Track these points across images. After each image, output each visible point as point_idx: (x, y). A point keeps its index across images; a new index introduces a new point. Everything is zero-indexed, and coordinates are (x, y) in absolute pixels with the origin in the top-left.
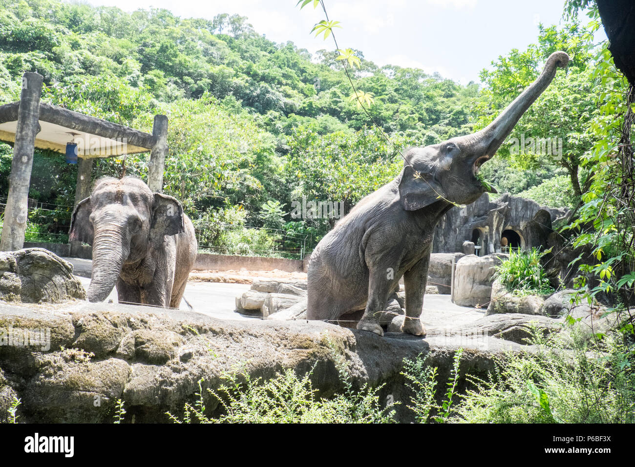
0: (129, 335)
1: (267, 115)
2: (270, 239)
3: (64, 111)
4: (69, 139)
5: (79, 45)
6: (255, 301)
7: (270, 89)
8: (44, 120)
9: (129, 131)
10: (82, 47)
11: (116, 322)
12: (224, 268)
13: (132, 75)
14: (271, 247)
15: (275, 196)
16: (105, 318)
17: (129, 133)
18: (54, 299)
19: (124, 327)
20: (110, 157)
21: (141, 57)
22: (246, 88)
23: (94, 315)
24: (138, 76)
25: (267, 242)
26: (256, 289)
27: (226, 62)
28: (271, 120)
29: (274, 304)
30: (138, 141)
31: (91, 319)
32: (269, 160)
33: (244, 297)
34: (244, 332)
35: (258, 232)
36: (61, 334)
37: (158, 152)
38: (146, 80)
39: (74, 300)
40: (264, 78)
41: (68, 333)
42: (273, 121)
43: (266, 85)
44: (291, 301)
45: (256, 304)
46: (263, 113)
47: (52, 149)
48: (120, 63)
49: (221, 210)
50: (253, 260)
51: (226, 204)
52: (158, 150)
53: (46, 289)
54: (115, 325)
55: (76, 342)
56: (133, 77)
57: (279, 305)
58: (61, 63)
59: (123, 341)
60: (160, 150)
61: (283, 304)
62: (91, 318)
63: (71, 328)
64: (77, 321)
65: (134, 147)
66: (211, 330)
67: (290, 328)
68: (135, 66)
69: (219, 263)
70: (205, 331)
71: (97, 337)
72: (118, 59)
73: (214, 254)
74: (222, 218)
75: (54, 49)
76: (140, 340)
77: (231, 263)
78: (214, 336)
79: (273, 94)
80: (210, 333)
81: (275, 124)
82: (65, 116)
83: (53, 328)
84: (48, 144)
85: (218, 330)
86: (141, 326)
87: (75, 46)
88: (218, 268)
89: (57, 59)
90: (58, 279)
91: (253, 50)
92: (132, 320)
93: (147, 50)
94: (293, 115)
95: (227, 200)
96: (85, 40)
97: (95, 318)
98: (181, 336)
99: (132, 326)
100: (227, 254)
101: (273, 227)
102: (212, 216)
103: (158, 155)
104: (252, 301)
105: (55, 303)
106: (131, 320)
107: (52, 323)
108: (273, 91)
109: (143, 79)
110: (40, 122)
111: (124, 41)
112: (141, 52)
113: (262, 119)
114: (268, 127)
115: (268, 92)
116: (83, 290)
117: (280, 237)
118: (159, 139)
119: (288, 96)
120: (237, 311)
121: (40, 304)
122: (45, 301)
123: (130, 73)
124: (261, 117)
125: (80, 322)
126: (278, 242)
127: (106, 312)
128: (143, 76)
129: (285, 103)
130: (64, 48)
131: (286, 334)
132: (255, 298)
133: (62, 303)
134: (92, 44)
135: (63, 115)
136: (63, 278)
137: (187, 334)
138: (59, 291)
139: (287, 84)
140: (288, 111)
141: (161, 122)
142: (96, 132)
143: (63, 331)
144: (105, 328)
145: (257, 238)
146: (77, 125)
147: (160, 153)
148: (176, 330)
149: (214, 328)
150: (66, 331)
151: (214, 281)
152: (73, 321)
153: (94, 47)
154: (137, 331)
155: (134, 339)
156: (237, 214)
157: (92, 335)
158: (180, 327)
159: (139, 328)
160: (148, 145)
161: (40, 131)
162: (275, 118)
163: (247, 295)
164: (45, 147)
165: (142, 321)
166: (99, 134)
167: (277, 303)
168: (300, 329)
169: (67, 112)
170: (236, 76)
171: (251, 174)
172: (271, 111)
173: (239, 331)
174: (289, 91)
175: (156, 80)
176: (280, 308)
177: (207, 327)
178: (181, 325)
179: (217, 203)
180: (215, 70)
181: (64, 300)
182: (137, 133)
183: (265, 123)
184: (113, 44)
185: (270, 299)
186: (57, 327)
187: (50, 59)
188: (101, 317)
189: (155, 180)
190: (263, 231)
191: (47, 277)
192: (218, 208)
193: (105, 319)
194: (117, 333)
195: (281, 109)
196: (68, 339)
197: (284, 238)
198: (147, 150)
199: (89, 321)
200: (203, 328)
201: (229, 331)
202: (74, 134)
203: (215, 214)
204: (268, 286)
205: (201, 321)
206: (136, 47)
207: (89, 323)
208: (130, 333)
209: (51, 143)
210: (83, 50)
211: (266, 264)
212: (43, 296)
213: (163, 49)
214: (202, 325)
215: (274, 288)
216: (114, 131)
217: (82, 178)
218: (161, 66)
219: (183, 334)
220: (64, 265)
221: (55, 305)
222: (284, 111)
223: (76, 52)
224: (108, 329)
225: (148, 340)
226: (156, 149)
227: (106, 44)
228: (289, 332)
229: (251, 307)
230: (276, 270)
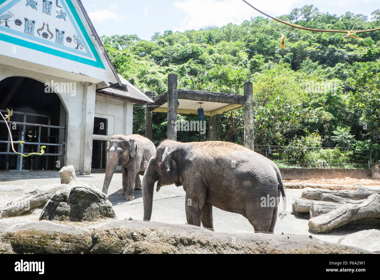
0: (131, 246)
1: (335, 67)
2: (343, 155)
3: (190, 91)
4: (198, 107)
5: (213, 51)
6: (304, 206)
7: (336, 49)
8: (181, 99)
9: (228, 96)
10: (215, 52)
11: (122, 235)
13: (243, 61)
14: (343, 161)
15: (345, 123)
16: (115, 232)
17: (229, 97)
18: (91, 218)
19: (128, 240)
20: (224, 113)
21: (248, 49)
22: (319, 52)
23: (107, 231)
24: (246, 61)
25: (341, 157)
26: (304, 197)
27: (302, 38)
28: (339, 70)
29: (315, 210)
30: (235, 101)
31: (104, 234)
32: (338, 98)
33: (296, 203)
34: (227, 244)
35: (332, 150)
36: (83, 244)
37: (248, 106)
38: (251, 62)
39: (105, 219)
40: (331, 42)
41: (87, 244)
42: (340, 70)
43: (333, 46)
44: (330, 207)
45: (305, 208)
46: (332, 66)
47: (193, 113)
48: (235, 56)
49: (303, 138)
50: (330, 171)
51: (306, 133)
52: (248, 105)
53: (86, 212)
54: (121, 238)
55: (92, 250)
56: (243, 62)
57: (319, 210)
58: (205, 64)
59: (125, 250)
60: (249, 104)
61: (323, 210)
62: (105, 233)
63: (90, 239)
64: (94, 235)
65: (235, 105)
66: (199, 242)
68: (244, 56)
69: (304, 174)
70: (194, 243)
71: (106, 247)
72: (234, 53)
73: (301, 168)
74: (304, 143)
75: (200, 57)
76: (138, 249)
77: (312, 174)
78: (201, 247)
79: (339, 52)
80: (198, 245)
81: (342, 72)
82: (191, 94)
83: (78, 240)
84: (191, 111)
85: (204, 242)
86: (141, 239)
87: (211, 53)
88: (303, 177)
89: (202, 62)
90: (94, 205)
91: (319, 25)
92: (135, 234)
93: (251, 44)
94: (356, 63)
95: (306, 130)
96: (215, 48)
97: (107, 233)
98: (173, 247)
99: (135, 239)
100: (311, 167)
101: (343, 146)
102: (297, 142)
103: (249, 108)
104: (302, 206)
105: (91, 221)
106: (134, 234)
107: (78, 237)
108: (339, 49)
109: (249, 62)
110: (179, 100)
111: (238, 42)
112: (247, 46)
113: (332, 70)
114: (337, 75)
115: (335, 51)
117: (351, 153)
118: (248, 97)
119: (350, 50)
120: (292, 214)
121: (82, 222)
122: (85, 220)
123: (241, 60)
124: (331, 69)
125: (95, 236)
126: (350, 157)
127: (117, 228)
128: (249, 60)
129: (349, 56)
130: (205, 55)
132: (304, 203)
133: (96, 221)
134: (220, 49)
135: (190, 94)
136: (98, 204)
137: (179, 245)
138: (95, 213)
139: (348, 43)
140: (352, 60)
141: (248, 86)
143: (84, 242)
144: (113, 240)
145: (332, 155)
146: (198, 98)
147: (250, 106)
148: (170, 241)
149: (201, 241)
150: (86, 242)
151: (295, 188)
152: (92, 235)
153: (221, 50)
154: (137, 243)
155: (134, 249)
156: (315, 139)
157: (103, 245)
158: (174, 240)
159: (139, 241)
160: (242, 102)
161: (179, 105)
162: (342, 67)
163: (298, 202)
164: (189, 113)
165: (142, 235)
166: (211, 101)
167: (318, 209)
169: (192, 91)
170: (310, 45)
171: (326, 111)
172: (339, 64)
173: (222, 244)
174: (351, 46)
175: (257, 60)
176: (321, 213)
177: (196, 240)
178: (174, 238)
179: (301, 133)
180: (295, 45)
181: (98, 219)
182: (233, 96)
183: (335, 73)
184: (231, 46)
185: (313, 205)
186: (81, 239)
187: (198, 63)
188: (112, 232)
189: (249, 123)
190: (336, 150)
191: (87, 204)
192: (300, 136)
193: (114, 234)
194: (121, 244)
195: (347, 60)
196: (87, 248)
197: (355, 154)
198: (242, 105)
199: (103, 235)
200: (193, 240)
201: (214, 244)
202: (201, 103)
203: (298, 141)
204: (314, 195)
205: (193, 234)
206: (244, 44)
207: (102, 236)
208: (132, 243)
209: (192, 110)
210: (215, 54)
211: (340, 173)
212: (84, 216)
213: (261, 41)
214: (192, 238)
215: (317, 197)
216: (219, 97)
217: (211, 128)
218: (260, 52)
219: (175, 245)
220: (99, 196)
221: (90, 223)
222: (349, 62)
223: (212, 56)
224: (115, 241)
225: (144, 249)
226: (247, 104)
227: (227, 47)
228: (269, 246)
229: (302, 210)
230: (347, 178)
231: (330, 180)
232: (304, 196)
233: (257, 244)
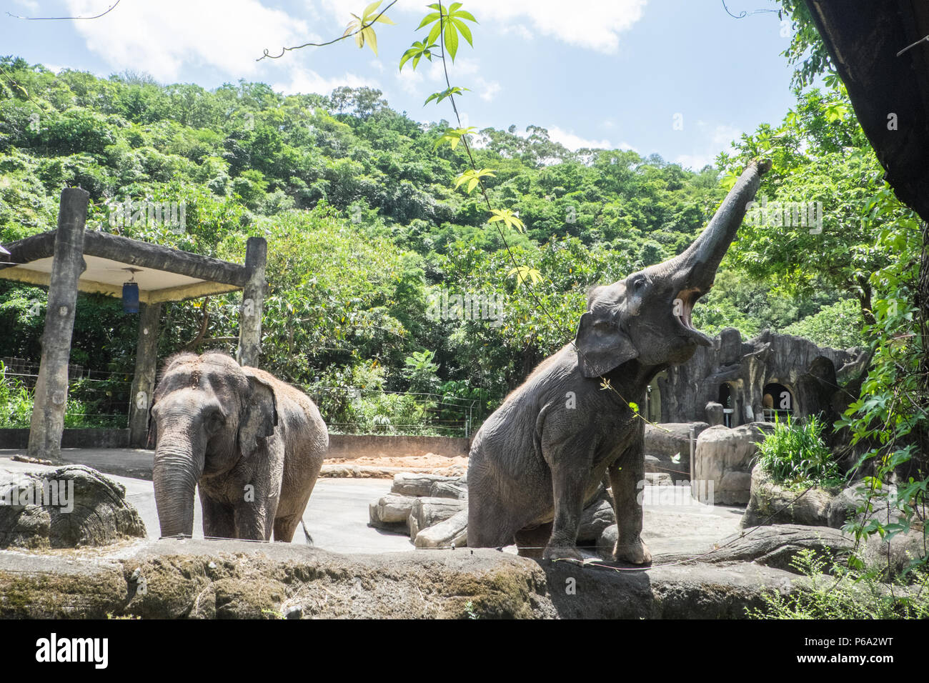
0: (208, 589)
1: (409, 227)
2: (419, 408)
3: (119, 239)
4: (126, 278)
5: (142, 141)
6: (398, 510)
7: (414, 188)
8: (91, 254)
9: (211, 262)
10: (146, 143)
11: (188, 569)
12: (353, 454)
13: (217, 178)
14: (421, 419)
15: (425, 344)
16: (173, 564)
17: (212, 266)
18: (98, 540)
19: (200, 578)
20: (185, 299)
21: (231, 153)
22: (382, 189)
23: (156, 562)
24: (225, 180)
25: (415, 413)
26: (398, 492)
27: (351, 153)
28: (416, 233)
29: (426, 514)
30: (225, 276)
31: (151, 569)
32: (416, 292)
33: (382, 504)
34: (378, 572)
35: (401, 398)
36: (108, 594)
37: (253, 291)
38: (236, 185)
39: (127, 539)
40: (406, 175)
41: (118, 593)
42: (419, 234)
43: (410, 183)
44: (451, 508)
45: (398, 514)
46: (405, 223)
47: (102, 292)
48: (199, 163)
49: (348, 369)
50: (396, 441)
51: (354, 359)
52: (253, 288)
53: (86, 526)
54: (187, 575)
55: (129, 606)
56: (218, 182)
57: (433, 514)
58: (116, 167)
59: (198, 599)
60: (256, 287)
61: (439, 514)
62: (151, 567)
63: (121, 583)
64: (130, 574)
65: (220, 284)
66: (329, 572)
67: (446, 563)
68: (220, 167)
69: (346, 446)
70: (320, 575)
71: (160, 595)
72: (196, 156)
73: (339, 433)
74: (350, 380)
75: (108, 148)
76: (224, 596)
77: (364, 447)
78: (333, 582)
79: (420, 195)
80: (327, 578)
81: (422, 239)
82: (121, 247)
83: (96, 586)
84: (98, 286)
85: (339, 572)
86: (224, 574)
87: (136, 142)
88: (344, 454)
89: (111, 162)
90: (105, 510)
91: (389, 135)
92: (212, 565)
93: (239, 144)
94: (448, 224)
95: (355, 354)
96: (148, 133)
97: (157, 567)
98: (284, 586)
99: (212, 575)
100: (358, 433)
101: (422, 390)
102: (334, 377)
103: (254, 295)
104: (394, 509)
105: (100, 545)
106: (210, 566)
107: (95, 579)
108: (420, 191)
109: (231, 183)
110: (85, 256)
111: (204, 132)
112: (229, 146)
113: (403, 231)
114: (412, 243)
115: (413, 193)
116: (141, 522)
117: (434, 404)
118: (255, 272)
119: (439, 197)
120: (370, 525)
121: (78, 548)
122: (85, 543)
123: (213, 177)
124: (402, 229)
125: (135, 574)
126: (432, 412)
127: (173, 555)
128: (232, 179)
129: (436, 208)
130: (121, 146)
131: (441, 574)
132: (398, 502)
133: (109, 544)
134: (160, 137)
135: (117, 245)
136: (112, 507)
137: (293, 581)
138: (106, 528)
139: (437, 181)
140: (441, 217)
141: (257, 247)
142: (165, 267)
143: (110, 590)
144: (172, 580)
145: (400, 408)
146: (138, 259)
147: (256, 292)
148: (277, 575)
149: (333, 569)
150: (115, 589)
151: (339, 475)
152: (125, 573)
153: (163, 142)
154: (219, 582)
155: (215, 595)
156: (372, 373)
157: (153, 592)
158: (283, 572)
159: (222, 578)
160: (240, 280)
161: (85, 269)
162: (422, 229)
163: (387, 501)
164: (92, 291)
165: (226, 565)
166: (167, 270)
167: (431, 512)
168: (460, 564)
169: (124, 240)
170: (367, 172)
171: (391, 315)
172: (416, 220)
173: (370, 572)
174: (443, 190)
175: (251, 184)
176: (434, 520)
177: (322, 569)
178: (284, 567)
179: (341, 359)
180: (336, 165)
181: (113, 541)
182: (223, 265)
183: (409, 238)
184: (188, 136)
185: (419, 505)
186: (102, 585)
187: (101, 163)
188: (166, 564)
189: (251, 330)
190: (408, 396)
191: (88, 508)
192: (342, 365)
193: (172, 567)
194: (190, 587)
195: (431, 216)
196: (118, 602)
197: (441, 407)
198: (237, 288)
199: (149, 572)
200: (318, 570)
201: (355, 573)
202: (133, 270)
203: (338, 375)
204: (417, 486)
205: (314, 559)
206: (221, 138)
207: (148, 575)
208: (209, 585)
209: (101, 284)
210: (147, 148)
211: (415, 446)
212: (82, 536)
213: (262, 140)
214: (315, 565)
215: (425, 489)
216: (190, 263)
217: (146, 332)
218: (258, 164)
219: (287, 581)
220: (112, 488)
221: (99, 549)
222: (434, 219)
223: (137, 151)
224: (176, 582)
225: (235, 595)
226: (251, 286)
227: (180, 137)
228: (446, 569)
229: (393, 519)
230: (429, 455)
231: (398, 459)
232: (398, 489)
233: (425, 567)
